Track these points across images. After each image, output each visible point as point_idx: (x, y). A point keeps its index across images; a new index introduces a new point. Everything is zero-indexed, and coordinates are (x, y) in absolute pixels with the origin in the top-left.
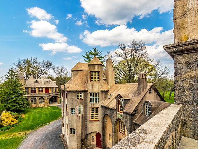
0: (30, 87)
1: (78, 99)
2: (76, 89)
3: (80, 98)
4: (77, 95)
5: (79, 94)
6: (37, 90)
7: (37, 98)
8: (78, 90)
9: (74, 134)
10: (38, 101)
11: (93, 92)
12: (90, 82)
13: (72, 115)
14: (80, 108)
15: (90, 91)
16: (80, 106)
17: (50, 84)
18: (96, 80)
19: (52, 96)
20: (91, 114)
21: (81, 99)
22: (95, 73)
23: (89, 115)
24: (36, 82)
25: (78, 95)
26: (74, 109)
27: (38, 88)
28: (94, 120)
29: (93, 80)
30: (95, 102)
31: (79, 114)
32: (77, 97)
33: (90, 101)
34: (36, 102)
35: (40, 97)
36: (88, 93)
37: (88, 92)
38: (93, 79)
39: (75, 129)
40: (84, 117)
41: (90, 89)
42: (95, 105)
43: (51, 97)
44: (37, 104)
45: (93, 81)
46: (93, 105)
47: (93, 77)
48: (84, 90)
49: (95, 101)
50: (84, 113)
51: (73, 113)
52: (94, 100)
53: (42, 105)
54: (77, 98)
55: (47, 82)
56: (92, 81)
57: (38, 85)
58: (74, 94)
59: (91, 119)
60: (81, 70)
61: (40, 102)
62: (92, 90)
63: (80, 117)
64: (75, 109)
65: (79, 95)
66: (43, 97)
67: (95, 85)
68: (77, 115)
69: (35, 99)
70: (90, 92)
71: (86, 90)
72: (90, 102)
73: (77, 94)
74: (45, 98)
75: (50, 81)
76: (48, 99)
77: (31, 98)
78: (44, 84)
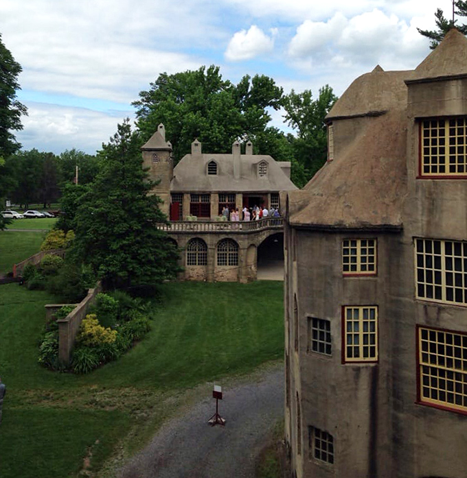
0: (187, 193)
1: (350, 272)
2: (340, 218)
3: (363, 268)
4: (346, 251)
5: (354, 244)
6: (214, 202)
7: (208, 239)
8: (349, 221)
9: (327, 463)
10: (213, 255)
11: (435, 234)
12: (420, 177)
13: (316, 355)
14: (361, 320)
15: (416, 228)
16: (361, 309)
17: (265, 177)
18: (452, 169)
19: (272, 232)
20: (426, 369)
21: (368, 272)
22: (447, 129)
23: (414, 369)
24: (213, 168)
25: (350, 247)
26: (328, 323)
27: (217, 195)
28: (445, 404)
29: (434, 169)
30: (449, 298)
31: (357, 356)
32: (346, 260)
33: (421, 287)
34: (205, 256)
35: (223, 237)
36: (404, 240)
37: (407, 237)
38: (434, 160)
39: (331, 439)
40: (382, 373)
41: (416, 221)
42: (445, 315)
43: (264, 237)
44: (210, 267)
45: (438, 174)
46: (433, 313)
47: (434, 151)
48: (379, 223)
49: (449, 291)
50: (384, 356)
51: (322, 345)
52: (444, 286)
53: (226, 272)
54: (346, 268)
55: (254, 166)
56: (431, 174)
57: (217, 184)
58: (325, 243)
59: (426, 395)
60: (374, 115)
61: (222, 261)
62: (429, 223)
63: (357, 377)
64: (332, 325)
65: (354, 251)
66: (234, 237)
67: (447, 195)
68: (343, 362)
69: (202, 242)
70: (420, 234)
71: (395, 221)
72: (421, 294)
73: (346, 244)
74: (239, 242)
75: (264, 163)
76: (253, 245)
77: (188, 239)
78: (242, 177)
